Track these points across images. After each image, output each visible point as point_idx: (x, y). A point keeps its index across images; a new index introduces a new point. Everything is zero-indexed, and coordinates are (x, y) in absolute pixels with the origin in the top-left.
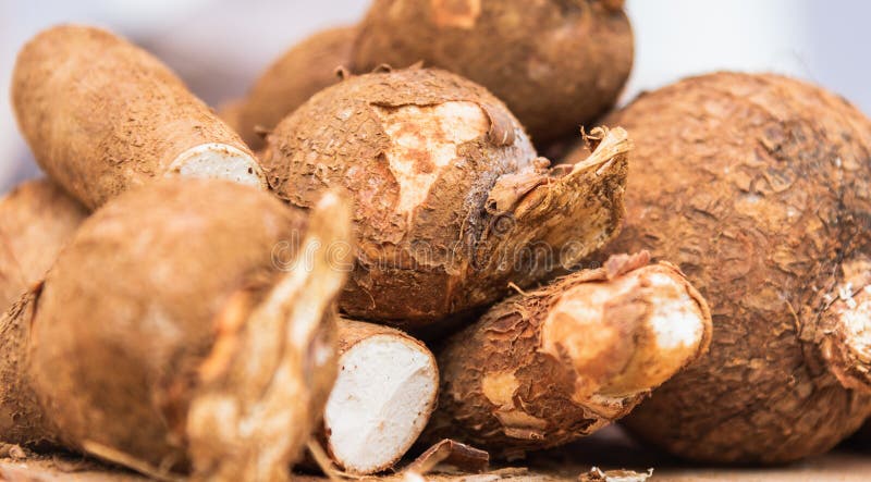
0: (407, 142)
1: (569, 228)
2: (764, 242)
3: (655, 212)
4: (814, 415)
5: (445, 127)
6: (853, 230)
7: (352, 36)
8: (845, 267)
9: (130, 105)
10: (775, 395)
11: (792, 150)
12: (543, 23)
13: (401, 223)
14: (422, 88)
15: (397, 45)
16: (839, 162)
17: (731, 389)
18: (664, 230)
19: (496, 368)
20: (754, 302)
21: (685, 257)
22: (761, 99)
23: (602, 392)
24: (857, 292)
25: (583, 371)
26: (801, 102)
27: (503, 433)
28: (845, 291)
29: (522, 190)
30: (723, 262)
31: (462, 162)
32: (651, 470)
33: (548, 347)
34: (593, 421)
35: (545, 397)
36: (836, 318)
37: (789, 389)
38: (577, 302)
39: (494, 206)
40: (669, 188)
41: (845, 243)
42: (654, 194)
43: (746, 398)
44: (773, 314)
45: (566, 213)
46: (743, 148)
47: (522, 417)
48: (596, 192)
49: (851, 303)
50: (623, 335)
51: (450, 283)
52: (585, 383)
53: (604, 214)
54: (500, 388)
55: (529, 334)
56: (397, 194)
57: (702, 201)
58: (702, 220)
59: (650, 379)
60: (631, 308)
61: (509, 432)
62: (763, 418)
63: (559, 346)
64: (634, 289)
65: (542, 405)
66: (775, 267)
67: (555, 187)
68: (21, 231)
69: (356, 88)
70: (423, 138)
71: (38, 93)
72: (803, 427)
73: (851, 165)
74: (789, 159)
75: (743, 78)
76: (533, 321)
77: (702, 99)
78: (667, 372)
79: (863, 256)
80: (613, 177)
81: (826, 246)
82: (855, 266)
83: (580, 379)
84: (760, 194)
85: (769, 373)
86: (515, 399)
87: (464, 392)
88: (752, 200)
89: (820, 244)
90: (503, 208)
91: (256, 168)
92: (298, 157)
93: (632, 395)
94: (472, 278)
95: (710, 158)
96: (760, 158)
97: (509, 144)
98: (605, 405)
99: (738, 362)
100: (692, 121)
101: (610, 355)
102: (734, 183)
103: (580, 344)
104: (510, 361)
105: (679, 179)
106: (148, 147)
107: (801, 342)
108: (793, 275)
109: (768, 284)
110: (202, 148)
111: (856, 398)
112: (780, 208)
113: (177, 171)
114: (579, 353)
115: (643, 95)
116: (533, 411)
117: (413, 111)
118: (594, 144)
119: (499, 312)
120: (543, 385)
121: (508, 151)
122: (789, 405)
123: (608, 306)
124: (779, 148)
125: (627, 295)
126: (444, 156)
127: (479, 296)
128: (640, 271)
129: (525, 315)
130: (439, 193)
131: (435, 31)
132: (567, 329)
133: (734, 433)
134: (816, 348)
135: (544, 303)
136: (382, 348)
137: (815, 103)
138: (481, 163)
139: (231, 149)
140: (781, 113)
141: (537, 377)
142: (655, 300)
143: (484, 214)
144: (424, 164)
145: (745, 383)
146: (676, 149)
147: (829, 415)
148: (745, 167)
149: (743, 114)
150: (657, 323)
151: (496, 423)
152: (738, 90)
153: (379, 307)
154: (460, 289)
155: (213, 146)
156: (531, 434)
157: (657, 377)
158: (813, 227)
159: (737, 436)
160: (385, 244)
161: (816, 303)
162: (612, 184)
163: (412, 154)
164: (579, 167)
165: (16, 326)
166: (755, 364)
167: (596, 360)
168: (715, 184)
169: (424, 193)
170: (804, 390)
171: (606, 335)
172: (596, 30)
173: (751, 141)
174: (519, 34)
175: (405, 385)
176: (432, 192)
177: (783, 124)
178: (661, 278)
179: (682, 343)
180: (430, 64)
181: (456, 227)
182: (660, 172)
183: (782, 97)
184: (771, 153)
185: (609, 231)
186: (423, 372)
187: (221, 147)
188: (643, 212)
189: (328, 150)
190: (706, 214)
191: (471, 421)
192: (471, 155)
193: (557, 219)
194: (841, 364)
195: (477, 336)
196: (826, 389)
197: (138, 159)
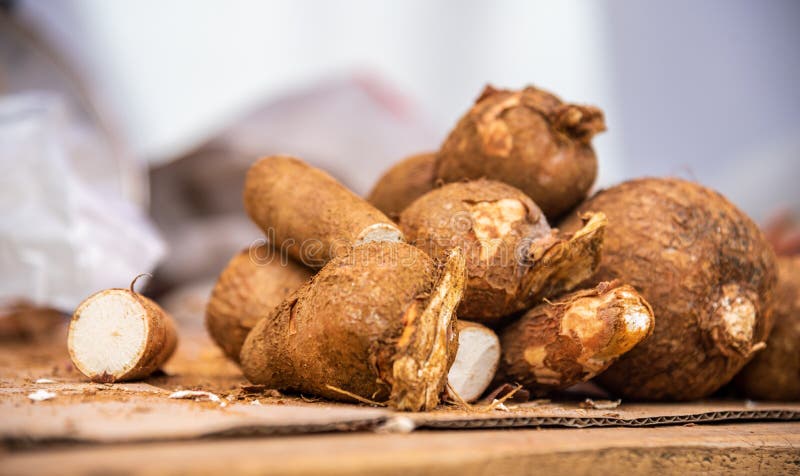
0: (484, 221)
1: (571, 268)
2: (678, 275)
3: (616, 259)
4: (706, 372)
5: (504, 213)
6: (728, 267)
7: (432, 160)
8: (725, 289)
9: (327, 203)
10: (686, 360)
11: (692, 223)
12: (547, 153)
13: (483, 266)
14: (489, 192)
15: (463, 166)
16: (719, 229)
17: (660, 357)
18: (622, 268)
19: (533, 345)
20: (673, 308)
21: (634, 283)
22: (673, 194)
23: (594, 357)
24: (732, 302)
25: (586, 344)
26: (695, 196)
27: (535, 382)
28: (725, 302)
29: (547, 247)
30: (655, 285)
31: (514, 232)
32: (620, 401)
33: (565, 332)
34: (587, 373)
35: (561, 360)
36: (720, 316)
37: (693, 357)
38: (581, 307)
39: (532, 256)
40: (624, 244)
41: (724, 275)
42: (615, 248)
43: (669, 362)
44: (684, 314)
45: (571, 259)
46: (665, 222)
47: (547, 372)
48: (587, 248)
49: (729, 308)
50: (608, 324)
51: (508, 299)
52: (587, 351)
53: (590, 260)
54: (535, 355)
55: (553, 325)
56: (480, 250)
57: (643, 252)
58: (643, 262)
59: (621, 349)
60: (613, 310)
61: (540, 381)
62: (677, 373)
63: (572, 331)
64: (613, 300)
65: (560, 365)
66: (685, 288)
67: (565, 245)
68: (253, 273)
69: (451, 192)
70: (492, 220)
71: (267, 195)
72: (700, 379)
73: (725, 231)
74: (691, 229)
75: (661, 182)
76: (556, 318)
77: (639, 195)
78: (631, 345)
79: (734, 281)
80: (596, 239)
81: (713, 277)
82: (729, 287)
83: (584, 349)
84: (675, 248)
85: (682, 348)
86: (545, 362)
87: (513, 359)
88: (671, 251)
89: (709, 275)
90: (537, 257)
91: (402, 236)
92: (421, 230)
93: (609, 359)
94: (519, 296)
95: (647, 228)
96: (674, 227)
97: (537, 222)
98: (595, 364)
99: (665, 341)
100: (634, 208)
101: (601, 335)
102: (660, 242)
103: (584, 330)
104: (542, 341)
105: (629, 240)
106: (343, 226)
107: (700, 330)
108: (695, 293)
109: (681, 298)
110: (375, 226)
111: (730, 361)
112: (687, 256)
113: (362, 239)
114: (583, 335)
115: (601, 192)
116: (554, 368)
117: (486, 204)
118: (585, 222)
119: (533, 314)
120: (561, 354)
121: (537, 226)
122: (692, 366)
123: (600, 309)
124: (685, 222)
125: (610, 303)
126: (504, 229)
127: (521, 305)
128: (615, 290)
129: (550, 315)
130: (502, 249)
131: (486, 158)
132: (576, 322)
133: (661, 382)
134: (709, 333)
135: (561, 308)
136: (472, 334)
137: (703, 196)
138: (524, 232)
139: (390, 227)
140: (684, 202)
141: (558, 349)
142: (626, 306)
143: (525, 261)
144: (494, 234)
145: (668, 353)
146: (627, 223)
147: (715, 372)
148: (666, 233)
149: (664, 204)
150: (627, 318)
151: (531, 375)
152: (659, 190)
153: (470, 312)
154: (513, 301)
155: (380, 225)
156: (553, 381)
157: (625, 347)
158: (705, 266)
159: (663, 384)
160: (475, 277)
161: (708, 308)
162: (596, 243)
163: (487, 228)
164: (578, 234)
165: (276, 325)
166: (674, 343)
167: (593, 338)
168: (650, 243)
169: (495, 249)
170: (701, 357)
171: (599, 324)
172: (577, 156)
173: (669, 218)
174: (534, 160)
175: (484, 354)
176: (499, 249)
177: (687, 209)
178: (627, 294)
179: (640, 328)
180: (489, 178)
181: (512, 268)
182: (619, 236)
183: (684, 193)
184: (680, 225)
185: (593, 269)
186: (492, 347)
187: (385, 225)
188: (609, 259)
189: (440, 226)
190: (645, 259)
191: (518, 375)
192: (518, 228)
193: (565, 263)
194: (724, 342)
195: (521, 328)
196: (714, 357)
197: (337, 233)
